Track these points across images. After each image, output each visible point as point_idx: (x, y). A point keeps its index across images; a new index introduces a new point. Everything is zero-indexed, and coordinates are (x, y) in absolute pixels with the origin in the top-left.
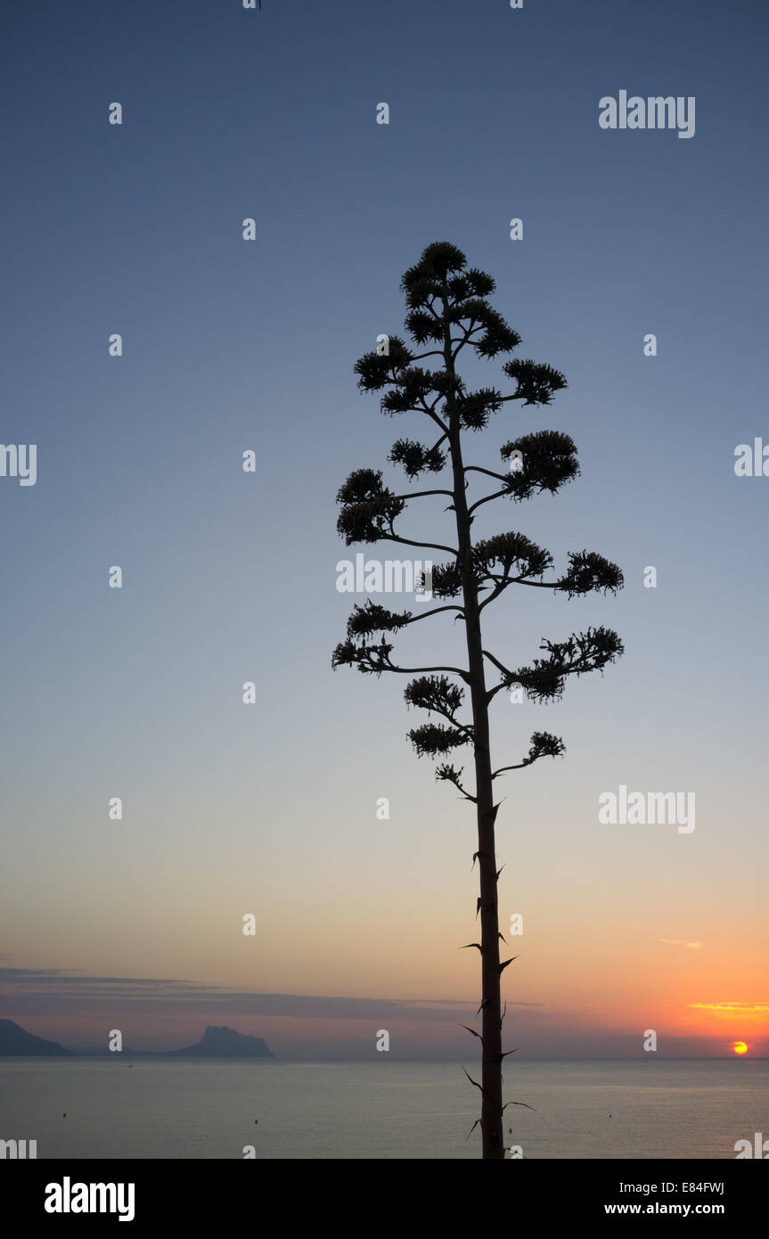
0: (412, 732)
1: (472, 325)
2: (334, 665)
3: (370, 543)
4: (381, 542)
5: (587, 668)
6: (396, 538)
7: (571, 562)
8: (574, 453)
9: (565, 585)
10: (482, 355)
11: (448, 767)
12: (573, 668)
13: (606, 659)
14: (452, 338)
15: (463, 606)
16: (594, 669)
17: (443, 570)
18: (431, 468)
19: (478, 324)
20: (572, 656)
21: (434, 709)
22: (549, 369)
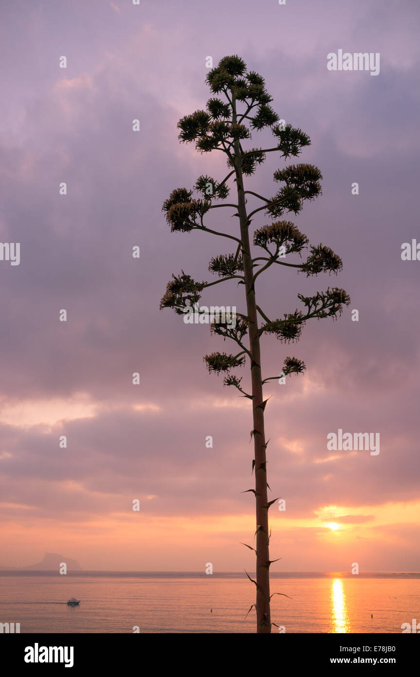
0: (207, 356)
1: (253, 101)
2: (161, 307)
3: (186, 232)
4: (194, 231)
5: (324, 315)
6: (203, 228)
7: (311, 252)
8: (320, 179)
9: (305, 268)
10: (254, 128)
11: (232, 377)
12: (316, 315)
13: (337, 309)
14: (237, 114)
15: (244, 276)
16: (328, 316)
17: (226, 259)
18: (220, 196)
19: (256, 102)
20: (316, 307)
21: (228, 336)
22: (300, 132)
